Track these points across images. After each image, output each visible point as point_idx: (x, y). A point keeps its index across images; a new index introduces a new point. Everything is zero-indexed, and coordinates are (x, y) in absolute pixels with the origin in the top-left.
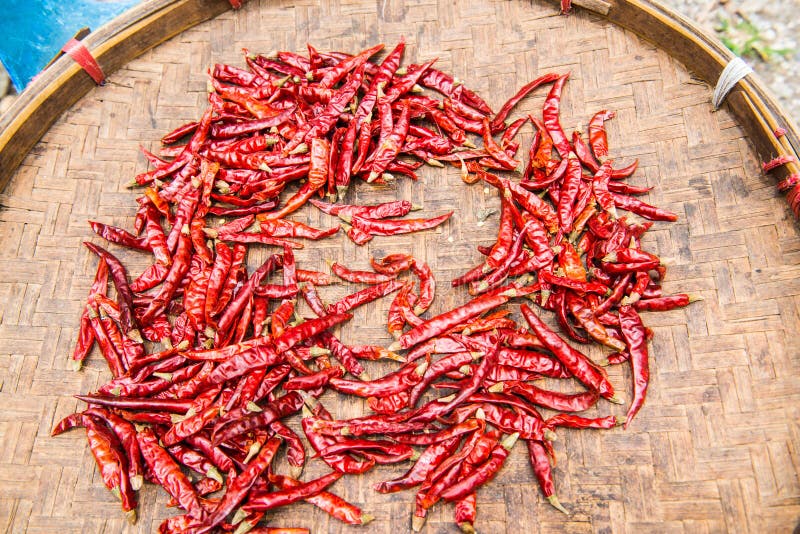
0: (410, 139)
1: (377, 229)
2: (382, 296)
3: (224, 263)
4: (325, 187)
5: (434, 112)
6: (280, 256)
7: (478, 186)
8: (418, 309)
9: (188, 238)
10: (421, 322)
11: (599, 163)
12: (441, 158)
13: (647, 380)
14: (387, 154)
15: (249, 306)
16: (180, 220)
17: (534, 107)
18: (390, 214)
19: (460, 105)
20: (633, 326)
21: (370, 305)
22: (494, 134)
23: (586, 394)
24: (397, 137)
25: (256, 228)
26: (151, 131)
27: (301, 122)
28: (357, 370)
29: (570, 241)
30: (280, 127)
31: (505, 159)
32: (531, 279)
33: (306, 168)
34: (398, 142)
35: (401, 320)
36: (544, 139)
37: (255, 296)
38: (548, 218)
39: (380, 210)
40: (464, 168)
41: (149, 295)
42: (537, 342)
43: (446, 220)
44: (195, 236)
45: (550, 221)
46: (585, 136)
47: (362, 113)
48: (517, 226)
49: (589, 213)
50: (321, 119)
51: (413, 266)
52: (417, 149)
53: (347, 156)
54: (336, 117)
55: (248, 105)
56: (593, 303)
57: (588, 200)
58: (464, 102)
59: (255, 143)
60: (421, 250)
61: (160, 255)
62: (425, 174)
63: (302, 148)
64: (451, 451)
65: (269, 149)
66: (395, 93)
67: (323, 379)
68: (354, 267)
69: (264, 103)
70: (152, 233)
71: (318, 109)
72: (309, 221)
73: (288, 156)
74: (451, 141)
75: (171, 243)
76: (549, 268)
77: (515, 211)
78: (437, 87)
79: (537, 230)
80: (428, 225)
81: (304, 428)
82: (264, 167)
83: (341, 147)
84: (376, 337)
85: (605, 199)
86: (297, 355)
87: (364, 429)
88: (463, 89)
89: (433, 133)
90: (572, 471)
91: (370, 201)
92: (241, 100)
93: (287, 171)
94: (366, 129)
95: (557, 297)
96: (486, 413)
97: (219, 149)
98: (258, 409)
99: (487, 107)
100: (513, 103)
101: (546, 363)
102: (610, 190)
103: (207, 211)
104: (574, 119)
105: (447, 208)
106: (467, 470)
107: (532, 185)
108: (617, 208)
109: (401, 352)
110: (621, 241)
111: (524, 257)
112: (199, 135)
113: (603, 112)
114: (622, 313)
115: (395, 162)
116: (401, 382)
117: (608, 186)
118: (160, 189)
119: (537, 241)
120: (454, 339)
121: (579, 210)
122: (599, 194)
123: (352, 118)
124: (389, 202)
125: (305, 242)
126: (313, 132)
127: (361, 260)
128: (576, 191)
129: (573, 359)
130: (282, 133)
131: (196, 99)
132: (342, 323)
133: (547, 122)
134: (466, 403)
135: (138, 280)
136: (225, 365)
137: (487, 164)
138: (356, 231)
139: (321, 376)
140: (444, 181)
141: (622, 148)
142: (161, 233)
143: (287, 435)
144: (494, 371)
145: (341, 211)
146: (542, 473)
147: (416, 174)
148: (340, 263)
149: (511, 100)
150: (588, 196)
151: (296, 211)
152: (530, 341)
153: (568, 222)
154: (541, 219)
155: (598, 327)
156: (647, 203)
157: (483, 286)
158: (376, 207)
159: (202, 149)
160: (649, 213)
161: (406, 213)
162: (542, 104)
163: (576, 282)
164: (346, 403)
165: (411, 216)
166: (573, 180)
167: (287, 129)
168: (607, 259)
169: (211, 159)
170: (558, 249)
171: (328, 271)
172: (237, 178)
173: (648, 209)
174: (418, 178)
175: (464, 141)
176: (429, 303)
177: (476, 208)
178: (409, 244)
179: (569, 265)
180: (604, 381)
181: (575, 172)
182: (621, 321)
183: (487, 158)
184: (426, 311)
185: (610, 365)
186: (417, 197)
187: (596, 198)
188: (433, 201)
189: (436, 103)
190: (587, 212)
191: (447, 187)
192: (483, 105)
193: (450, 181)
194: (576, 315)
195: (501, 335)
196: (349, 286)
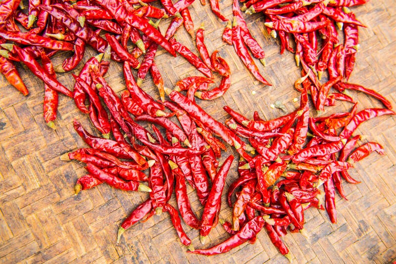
0: (306, 36)
1: (238, 44)
2: (197, 68)
5: (330, 43)
7: (296, 93)
10: (192, 99)
11: (347, 159)
12: (303, 62)
13: (224, 252)
14: (288, 26)
17: (364, 103)
18: (251, 48)
19: (343, 57)
20: (253, 229)
21: (188, 64)
22: (334, 87)
23: (196, 220)
24: (302, 27)
28: (141, 75)
29: (288, 166)
31: (322, 101)
32: (253, 153)
34: (300, 29)
35: (187, 87)
36: (346, 119)
38: (297, 146)
39: (251, 40)
40: (303, 79)
42: (213, 176)
43: (264, 83)
45: (295, 147)
46: (360, 143)
48: (282, 129)
49: (312, 169)
51: (224, 78)
52: (301, 43)
56: (255, 198)
57: (320, 165)
58: (345, 58)
60: (238, 78)
62: (287, 57)
64: (120, 156)
66: (331, 12)
67: (124, 56)
68: (206, 42)
74: (317, 63)
76: (265, 161)
77: (291, 123)
78: (347, 37)
79: (285, 142)
80: (256, 75)
81: (89, 61)
84: (169, 77)
85: (326, 175)
86: (130, 33)
87: (106, 97)
88: (354, 54)
89: (316, 49)
90: (145, 233)
91: (254, 32)
94: (298, 5)
95: (248, 174)
96: (154, 165)
98: (82, 25)
99: (350, 74)
100: (360, 89)
101: (203, 187)
102: (333, 175)
104: (367, 131)
105: (272, 80)
106: (113, 171)
107: (313, 125)
108: (324, 184)
109: (166, 96)
110: (304, 198)
111: (265, 142)
113: (381, 147)
114: (258, 219)
115: (286, 34)
116: (147, 105)
117: (335, 173)
119: (278, 146)
120: (191, 125)
121: (311, 162)
122: (327, 170)
124: (259, 43)
125: (207, 5)
127: (214, 44)
128: (322, 154)
129: (214, 203)
132: (168, 52)
133: (358, 116)
134: (154, 152)
137: (313, 92)
138: (230, 32)
139: (125, 54)
140: (289, 71)
141: (363, 170)
143: (79, 52)
144: (183, 159)
145: (238, 17)
146: (134, 217)
147: (285, 52)
148: (205, 33)
149: (361, 87)
150: (323, 163)
152: (212, 171)
153: (300, 158)
154: (294, 141)
155: (241, 209)
156: (336, 201)
157: (234, 126)
158: (251, 37)
160: (329, 205)
161: (257, 57)
162: (368, 108)
163: (264, 182)
164: (119, 79)
165: (256, 62)
166: (329, 149)
168: (287, 194)
170: (279, 161)
171: (196, 28)
173: (332, 203)
174: (283, 54)
175: (321, 71)
176: (207, 98)
177: (281, 99)
178: (239, 68)
179: (272, 172)
180: (210, 227)
181: (334, 148)
182: (253, 220)
183: (317, 90)
184: (201, 99)
185: (223, 226)
186: (270, 60)
187: (324, 169)
188: (272, 70)
189: (337, 41)
190: (312, 167)
191: (285, 75)
192: (350, 71)
193: (291, 75)
194: (243, 191)
195: (208, 151)
196: (193, 45)
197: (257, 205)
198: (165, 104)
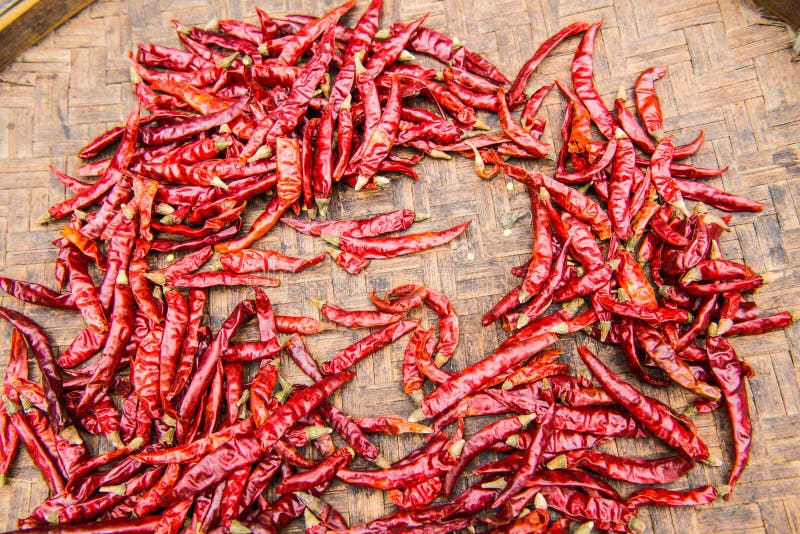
0: (405, 125)
1: (373, 251)
2: (390, 342)
3: (179, 318)
4: (301, 200)
5: (431, 86)
6: (252, 302)
7: (498, 182)
8: (441, 359)
9: (126, 289)
10: (448, 377)
11: (652, 139)
12: (447, 148)
13: (750, 432)
14: (378, 150)
15: (218, 379)
16: (113, 265)
17: (558, 69)
18: (389, 230)
19: (465, 74)
20: (726, 363)
21: (376, 356)
22: (512, 109)
23: (676, 461)
24: (389, 127)
25: (215, 265)
26: (64, 143)
27: (259, 116)
28: (370, 454)
29: (628, 249)
30: (231, 124)
31: (532, 144)
33: (273, 179)
34: (390, 133)
35: (420, 375)
36: (578, 113)
37: (225, 363)
38: (598, 220)
39: (375, 224)
40: (479, 160)
41: (85, 371)
42: (605, 398)
43: (463, 231)
44: (136, 285)
45: (599, 225)
46: (629, 104)
47: (339, 96)
48: (557, 233)
49: (651, 211)
50: (285, 109)
51: (428, 301)
52: (415, 139)
53: (325, 157)
54: (304, 105)
55: (187, 97)
56: (672, 337)
57: (647, 192)
58: (469, 70)
59: (201, 149)
60: (435, 275)
61: (91, 317)
62: (428, 170)
63: (264, 152)
65: (221, 155)
66: (378, 64)
67: (327, 473)
68: (349, 306)
69: (208, 90)
70: (77, 287)
71: (279, 94)
72: (284, 247)
73: (247, 165)
74: (458, 123)
75: (104, 298)
76: (607, 288)
77: (553, 216)
78: (432, 52)
79: (584, 238)
82: (217, 182)
83: (315, 145)
84: (388, 401)
85: (669, 190)
86: (289, 446)
88: (466, 52)
89: (435, 118)
91: (361, 212)
92: (177, 91)
93: (247, 185)
94: (345, 118)
95: (622, 330)
96: (546, 498)
97: (156, 161)
98: (245, 530)
99: (500, 74)
100: (533, 66)
101: (617, 423)
102: (673, 176)
103: (148, 247)
104: (612, 80)
105: (461, 213)
107: (572, 177)
108: (684, 198)
109: (425, 423)
111: (571, 275)
112: (125, 146)
113: (650, 70)
114: (711, 347)
115: (388, 159)
116: (431, 466)
117: (671, 170)
118: (84, 223)
119: (587, 253)
120: (492, 396)
121: (637, 207)
123: (324, 103)
124: (386, 212)
125: (281, 277)
126: (277, 129)
127: (357, 294)
128: (629, 182)
129: (656, 417)
130: (236, 132)
131: (119, 93)
132: (342, 387)
133: (579, 90)
134: (522, 490)
135: (68, 353)
136: (195, 471)
137: (509, 152)
139: (323, 470)
140: (453, 176)
141: (681, 117)
142: (90, 286)
144: (552, 440)
145: (323, 231)
147: (416, 170)
148: (331, 302)
149: (529, 63)
150: (646, 187)
151: (265, 235)
152: (597, 398)
153: (625, 225)
154: (587, 222)
155: (683, 370)
156: (721, 189)
157: (522, 320)
158: (369, 221)
159: (134, 162)
160: (725, 203)
161: (408, 226)
162: (570, 64)
163: (646, 308)
164: (361, 497)
165: (415, 229)
166: (623, 166)
167: (241, 125)
168: (687, 280)
169: (148, 175)
170: (615, 264)
171: (316, 315)
172: (182, 199)
173: (722, 197)
174: (420, 177)
175: (474, 122)
176: (454, 347)
177: (499, 211)
178: (417, 266)
179: (631, 284)
180: (695, 440)
181: (627, 157)
182: (711, 357)
183: (507, 143)
184: (450, 359)
185: (699, 414)
186: (421, 203)
187: (657, 189)
188: (442, 206)
189: (433, 73)
190: (648, 208)
191: (458, 186)
192: (495, 72)
193: (461, 176)
194: (651, 354)
195: (553, 386)
196: (345, 332)
197: (685, 338)
198: (437, 430)
